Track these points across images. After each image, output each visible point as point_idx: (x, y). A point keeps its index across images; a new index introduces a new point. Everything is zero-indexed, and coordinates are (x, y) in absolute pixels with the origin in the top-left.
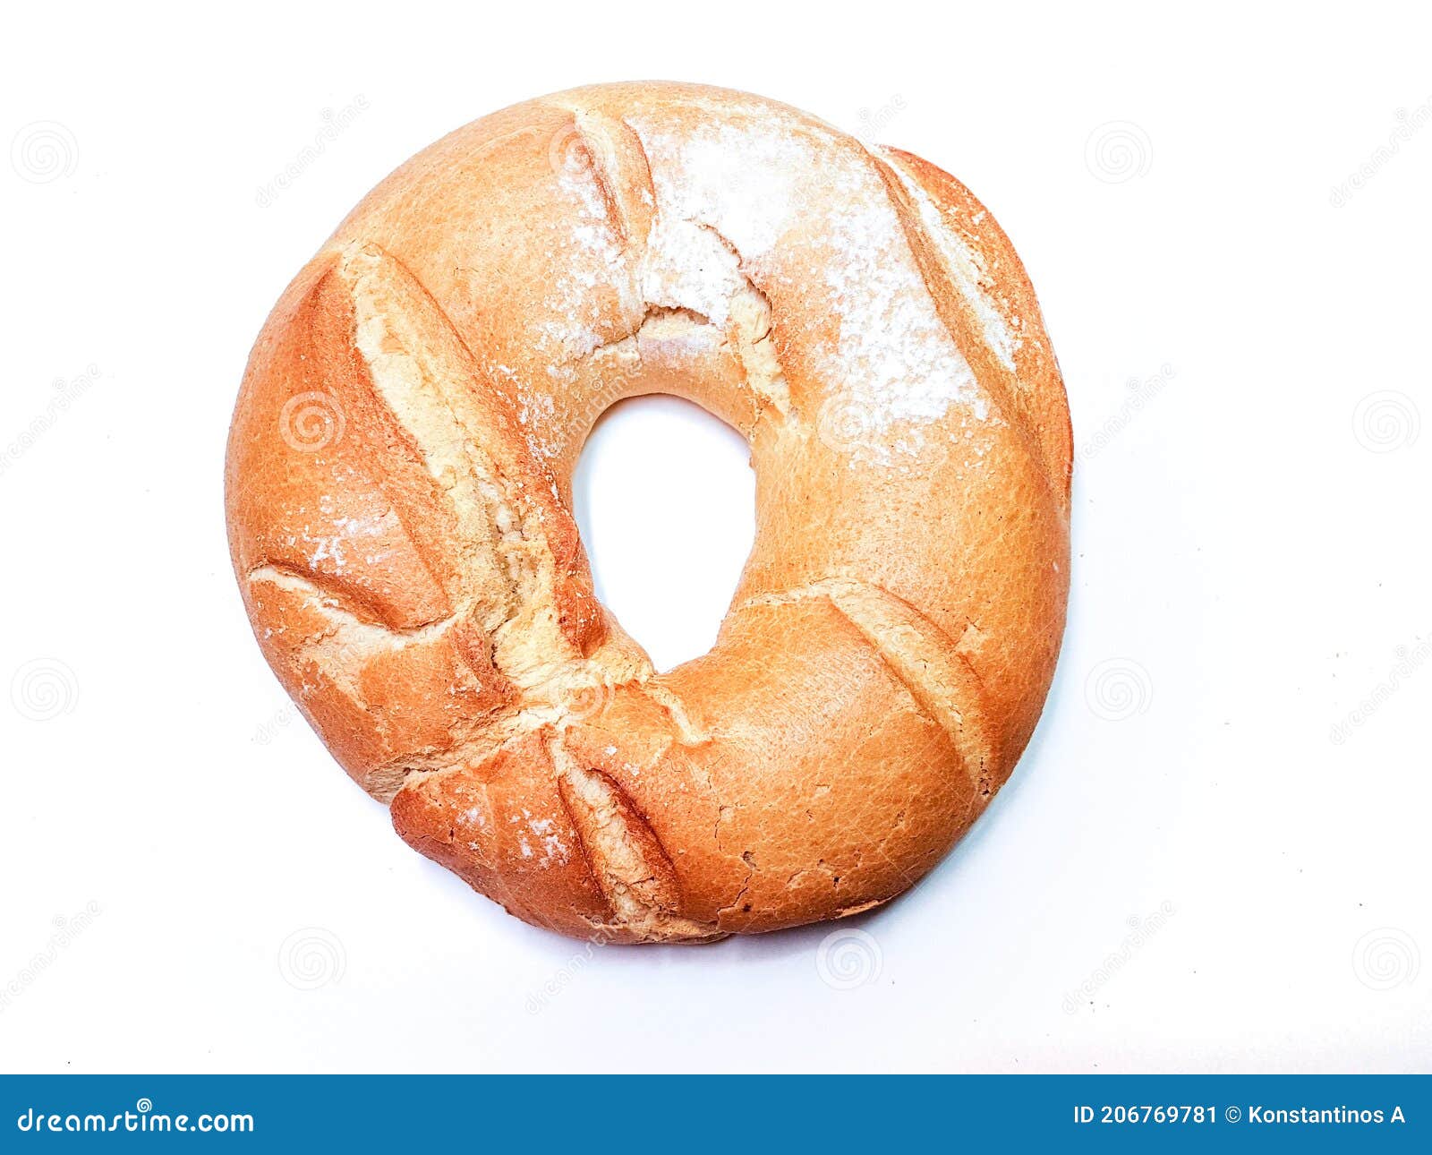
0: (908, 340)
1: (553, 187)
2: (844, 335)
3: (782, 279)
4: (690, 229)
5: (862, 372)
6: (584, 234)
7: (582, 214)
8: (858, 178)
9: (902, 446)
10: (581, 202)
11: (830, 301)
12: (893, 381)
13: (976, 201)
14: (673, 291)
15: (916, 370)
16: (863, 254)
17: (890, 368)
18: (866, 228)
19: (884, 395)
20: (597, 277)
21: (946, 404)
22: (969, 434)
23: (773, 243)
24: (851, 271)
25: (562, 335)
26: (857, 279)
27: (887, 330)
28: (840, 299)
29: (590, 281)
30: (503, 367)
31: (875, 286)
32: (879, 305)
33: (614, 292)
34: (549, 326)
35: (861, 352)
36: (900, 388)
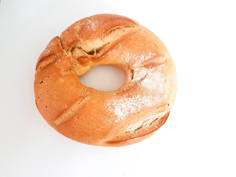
0: (129, 109)
1: (150, 52)
2: (129, 98)
3: (138, 88)
4: (145, 74)
5: (123, 101)
6: (143, 57)
7: (146, 56)
8: (158, 101)
9: (110, 107)
10: (148, 56)
11: (134, 96)
12: (121, 106)
13: (160, 127)
14: (136, 73)
15: (123, 110)
16: (143, 101)
17: (123, 106)
18: (148, 102)
19: (119, 105)
20: (136, 60)
21: (117, 115)
22: (112, 119)
23: (144, 86)
24: (140, 99)
25: (127, 56)
26: (138, 100)
27: (130, 105)
28: (135, 97)
29: (136, 59)
30: (120, 47)
31: (138, 103)
32: (134, 104)
33: (135, 63)
34: (128, 54)
35: (126, 101)
36: (120, 107)
